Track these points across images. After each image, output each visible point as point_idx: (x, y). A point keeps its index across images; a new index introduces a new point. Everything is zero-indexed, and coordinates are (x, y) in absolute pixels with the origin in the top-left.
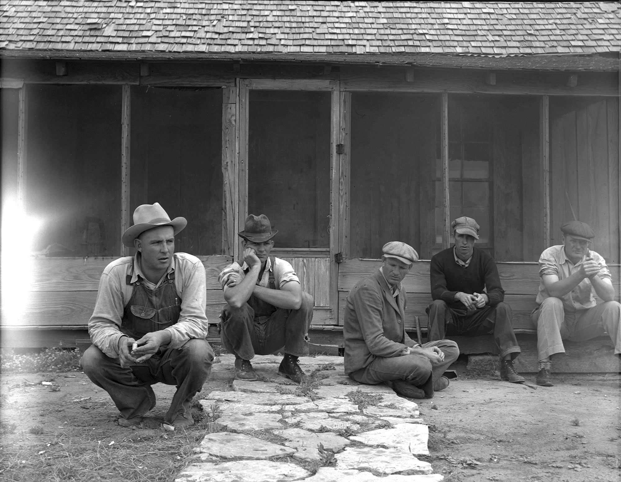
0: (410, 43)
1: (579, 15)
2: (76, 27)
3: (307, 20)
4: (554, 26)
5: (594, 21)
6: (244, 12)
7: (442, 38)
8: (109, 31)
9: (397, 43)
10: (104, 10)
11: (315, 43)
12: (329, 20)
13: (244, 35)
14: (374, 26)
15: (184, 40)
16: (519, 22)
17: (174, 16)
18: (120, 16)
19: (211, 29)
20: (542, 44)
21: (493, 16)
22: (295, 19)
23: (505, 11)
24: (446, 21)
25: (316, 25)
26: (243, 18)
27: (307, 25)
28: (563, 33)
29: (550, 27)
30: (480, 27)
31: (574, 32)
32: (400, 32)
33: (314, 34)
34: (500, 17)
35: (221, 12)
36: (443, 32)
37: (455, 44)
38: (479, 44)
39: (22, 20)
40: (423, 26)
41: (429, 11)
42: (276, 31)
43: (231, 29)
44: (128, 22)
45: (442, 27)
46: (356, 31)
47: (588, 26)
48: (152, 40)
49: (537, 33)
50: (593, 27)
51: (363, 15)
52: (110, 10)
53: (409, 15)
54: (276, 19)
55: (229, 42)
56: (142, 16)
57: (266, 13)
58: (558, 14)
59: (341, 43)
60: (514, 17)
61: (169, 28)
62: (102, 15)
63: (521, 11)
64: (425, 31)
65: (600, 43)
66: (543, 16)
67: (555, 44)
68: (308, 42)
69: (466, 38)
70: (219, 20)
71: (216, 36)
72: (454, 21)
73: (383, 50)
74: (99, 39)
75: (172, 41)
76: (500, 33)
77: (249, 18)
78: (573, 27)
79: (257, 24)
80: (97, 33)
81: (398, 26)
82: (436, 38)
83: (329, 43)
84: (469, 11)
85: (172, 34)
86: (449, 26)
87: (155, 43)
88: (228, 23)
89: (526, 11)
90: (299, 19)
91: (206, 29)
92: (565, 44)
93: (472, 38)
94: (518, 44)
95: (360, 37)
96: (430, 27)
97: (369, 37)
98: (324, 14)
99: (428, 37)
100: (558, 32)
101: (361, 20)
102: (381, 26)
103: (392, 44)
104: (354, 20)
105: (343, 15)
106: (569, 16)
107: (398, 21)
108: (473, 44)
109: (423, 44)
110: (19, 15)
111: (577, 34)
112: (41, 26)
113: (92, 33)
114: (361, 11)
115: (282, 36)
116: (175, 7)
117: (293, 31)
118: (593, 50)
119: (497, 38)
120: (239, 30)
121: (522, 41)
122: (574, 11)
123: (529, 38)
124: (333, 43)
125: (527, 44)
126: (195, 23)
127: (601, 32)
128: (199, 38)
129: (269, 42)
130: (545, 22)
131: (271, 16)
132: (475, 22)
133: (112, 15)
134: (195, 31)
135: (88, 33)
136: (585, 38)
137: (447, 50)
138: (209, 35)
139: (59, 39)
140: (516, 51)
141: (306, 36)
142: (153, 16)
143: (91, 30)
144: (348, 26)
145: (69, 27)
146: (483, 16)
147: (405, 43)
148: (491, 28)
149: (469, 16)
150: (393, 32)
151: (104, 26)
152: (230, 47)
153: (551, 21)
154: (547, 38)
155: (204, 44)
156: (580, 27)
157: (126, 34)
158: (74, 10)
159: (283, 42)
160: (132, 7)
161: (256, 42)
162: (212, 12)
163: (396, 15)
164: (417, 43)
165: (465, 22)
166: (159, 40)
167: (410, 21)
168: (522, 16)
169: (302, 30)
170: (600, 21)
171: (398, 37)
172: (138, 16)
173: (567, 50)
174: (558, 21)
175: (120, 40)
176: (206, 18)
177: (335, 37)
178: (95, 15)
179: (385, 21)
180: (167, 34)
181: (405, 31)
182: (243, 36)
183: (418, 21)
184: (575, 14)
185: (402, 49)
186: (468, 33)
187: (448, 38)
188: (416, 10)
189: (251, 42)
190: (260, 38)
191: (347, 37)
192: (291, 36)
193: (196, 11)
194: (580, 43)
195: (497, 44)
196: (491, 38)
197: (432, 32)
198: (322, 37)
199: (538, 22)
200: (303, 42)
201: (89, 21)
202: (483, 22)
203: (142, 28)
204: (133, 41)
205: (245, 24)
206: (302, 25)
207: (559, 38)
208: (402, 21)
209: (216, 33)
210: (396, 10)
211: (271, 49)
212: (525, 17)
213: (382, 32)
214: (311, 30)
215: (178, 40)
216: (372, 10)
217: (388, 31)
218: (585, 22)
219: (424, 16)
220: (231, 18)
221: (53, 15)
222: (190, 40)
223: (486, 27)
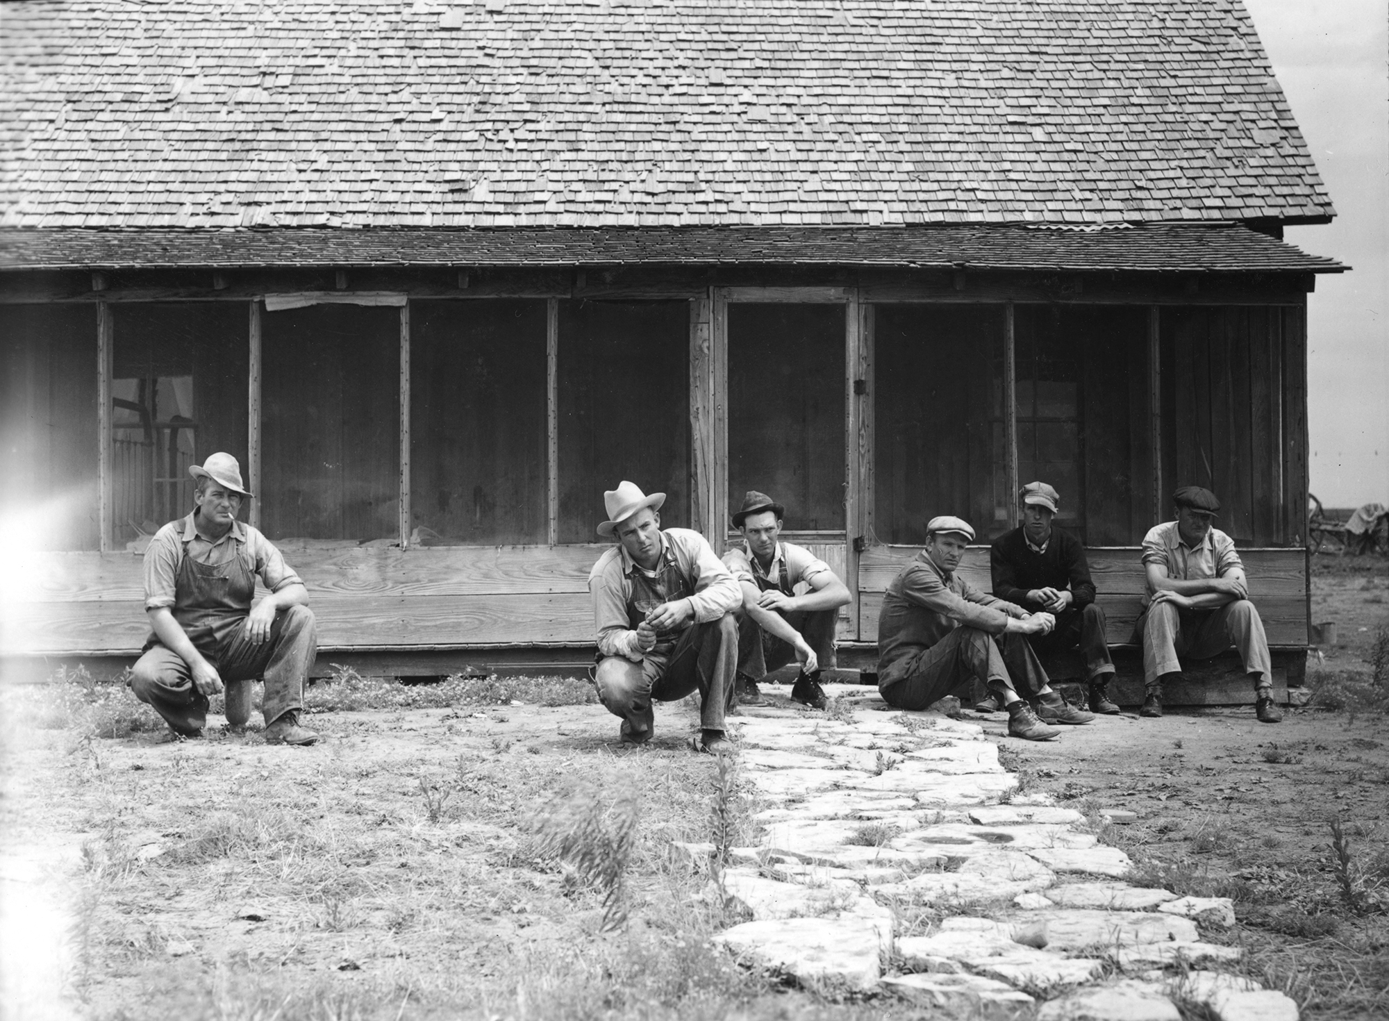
0: (952, 206)
1: (1220, 152)
2: (430, 187)
3: (788, 167)
4: (1179, 173)
5: (1242, 162)
6: (687, 156)
7: (1001, 196)
8: (481, 192)
9: (932, 206)
10: (468, 156)
11: (803, 207)
12: (822, 166)
13: (691, 195)
14: (894, 176)
15: (599, 207)
16: (1123, 166)
17: (578, 166)
18: (494, 166)
19: (639, 187)
20: (1158, 205)
21: (1082, 156)
22: (769, 166)
23: (1100, 147)
24: (1007, 166)
25: (802, 177)
26: (687, 166)
27: (788, 176)
28: (1192, 183)
29: (1171, 174)
30: (1061, 176)
31: (1209, 182)
32: (935, 186)
33: (800, 191)
34: (1092, 157)
35: (651, 156)
36: (1002, 185)
37: (1022, 206)
38: (1059, 206)
39: (344, 176)
40: (971, 176)
41: (980, 147)
42: (741, 187)
43: (671, 187)
44: (508, 176)
45: (1002, 176)
46: (867, 186)
47: (1232, 171)
48: (551, 207)
49: (1150, 185)
50: (1240, 172)
51: (876, 157)
52: (477, 156)
53: (948, 156)
54: (739, 166)
55: (670, 208)
56: (529, 166)
57: (723, 156)
58: (1186, 149)
59: (844, 207)
60: (1115, 156)
61: (575, 186)
62: (466, 166)
63: (1127, 146)
64: (975, 185)
65: (1249, 201)
66: (1161, 154)
67: (1178, 203)
68: (792, 207)
69: (1039, 196)
70: (650, 171)
71: (648, 199)
72: (1020, 166)
73: (910, 218)
74: (469, 208)
75: (581, 208)
76: (1092, 185)
77: (696, 166)
78: (1208, 173)
79: (710, 177)
80: (463, 197)
81: (932, 176)
82: (991, 196)
83: (824, 207)
84: (1043, 147)
85: (580, 197)
86: (1012, 176)
87: (556, 213)
88: (665, 176)
89: (1135, 146)
90: (775, 167)
91: (632, 186)
92: (1195, 203)
93: (1048, 196)
94: (1120, 205)
95: (874, 196)
96: (982, 176)
97: (887, 196)
98: (814, 156)
99: (980, 195)
100: (1184, 183)
101: (873, 166)
102: (905, 177)
103: (923, 207)
104: (862, 166)
105: (843, 157)
106: (1202, 153)
107: (929, 167)
108: (1051, 205)
109: (972, 206)
110: (336, 167)
111: (1213, 186)
112: (374, 185)
113: (457, 197)
114: (872, 150)
115: (751, 197)
116: (577, 150)
117: (768, 187)
118: (1237, 214)
119: (1088, 195)
120: (683, 187)
121: (1127, 199)
122: (1211, 144)
123: (1139, 194)
124: (832, 207)
125: (1135, 204)
126: (613, 176)
127: (1252, 181)
128: (621, 203)
129: (732, 207)
130: (1164, 165)
131: (730, 161)
132: (1054, 167)
133: (482, 166)
134: (615, 191)
135: (450, 197)
136: (1227, 192)
137: (1010, 217)
138: (638, 197)
139: (406, 209)
140: (1116, 216)
141: (788, 196)
142: (545, 165)
143: (452, 191)
144: (853, 177)
145: (418, 187)
146: (1066, 156)
147: (944, 206)
148: (1079, 176)
149: (1045, 156)
150: (925, 186)
151: (473, 184)
152: (671, 216)
153: (1173, 164)
154: (1165, 194)
155: (631, 212)
156: (1219, 173)
157: (509, 198)
158: (421, 157)
159: (753, 207)
160: (511, 150)
161: (712, 208)
162: (638, 156)
163: (928, 157)
164: (963, 206)
165: (1037, 167)
166: (561, 208)
167: (949, 167)
168: (1126, 156)
169: (781, 186)
170: (1252, 162)
171: (932, 196)
172: (522, 166)
173: (1196, 214)
174: (1184, 164)
175: (501, 208)
176: (629, 166)
177: (832, 196)
178: (456, 166)
179: (910, 167)
180: (571, 196)
181: (944, 185)
182: (690, 198)
183: (962, 166)
184: (1212, 149)
185: (939, 217)
186: (1042, 187)
187: (1009, 195)
188: (959, 147)
189: (703, 208)
190: (717, 201)
191: (853, 196)
192: (765, 197)
193: (612, 156)
194: (1219, 203)
195: (1088, 205)
196: (1078, 195)
197: (986, 186)
198: (813, 197)
199: (1154, 165)
200: (784, 207)
201: (448, 176)
202: (1065, 167)
203: (532, 187)
204: (521, 209)
205: (691, 177)
206: (779, 177)
207: (1185, 193)
208: (938, 167)
209: (648, 194)
210: (927, 147)
211: (734, 219)
212: (1132, 156)
213: (907, 186)
214: (794, 186)
215: (590, 207)
216: (890, 147)
217: (916, 186)
218: (1229, 163)
219: (972, 157)
220: (668, 166)
221: (389, 166)
222: (608, 207)
223: (1070, 176)
